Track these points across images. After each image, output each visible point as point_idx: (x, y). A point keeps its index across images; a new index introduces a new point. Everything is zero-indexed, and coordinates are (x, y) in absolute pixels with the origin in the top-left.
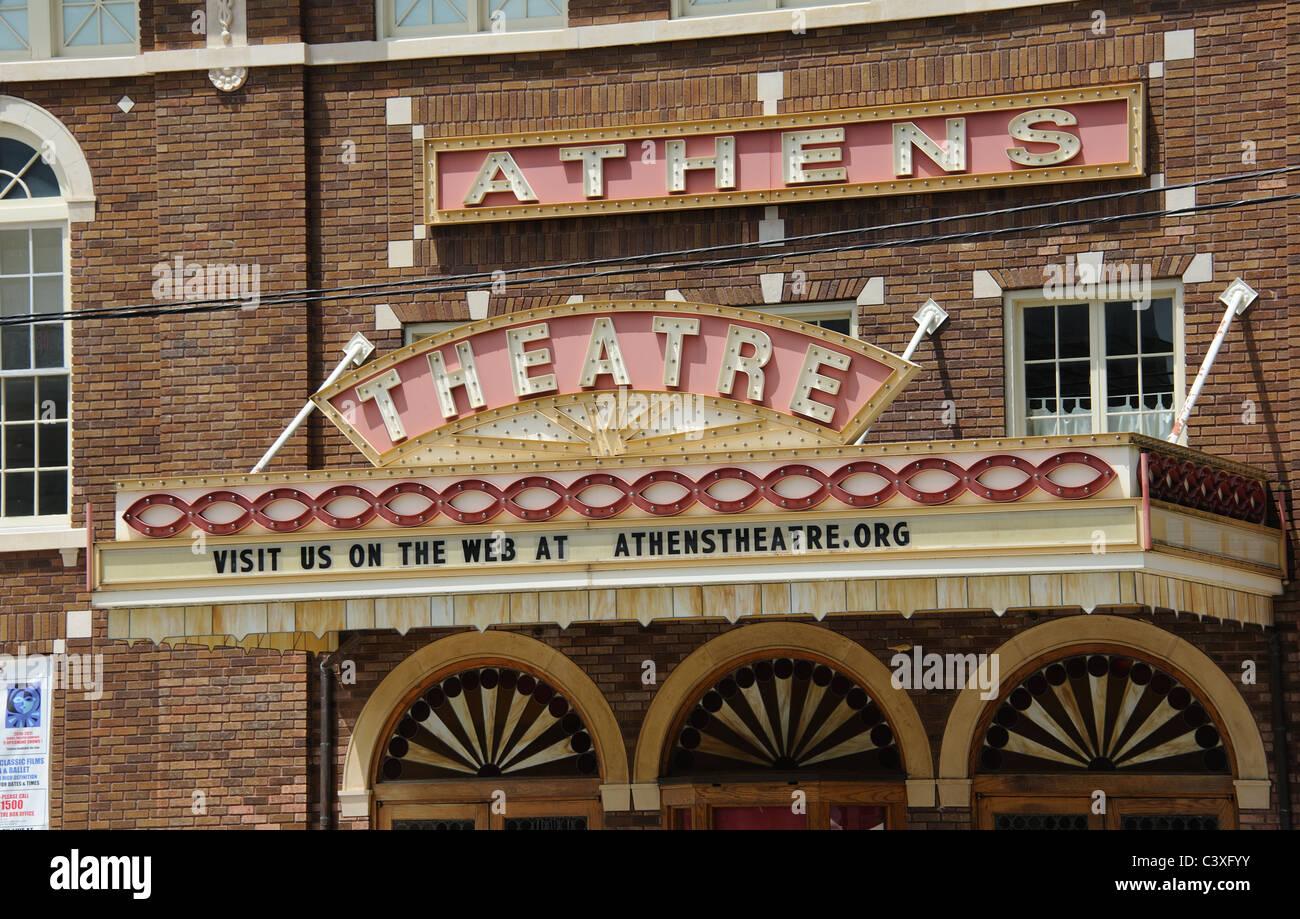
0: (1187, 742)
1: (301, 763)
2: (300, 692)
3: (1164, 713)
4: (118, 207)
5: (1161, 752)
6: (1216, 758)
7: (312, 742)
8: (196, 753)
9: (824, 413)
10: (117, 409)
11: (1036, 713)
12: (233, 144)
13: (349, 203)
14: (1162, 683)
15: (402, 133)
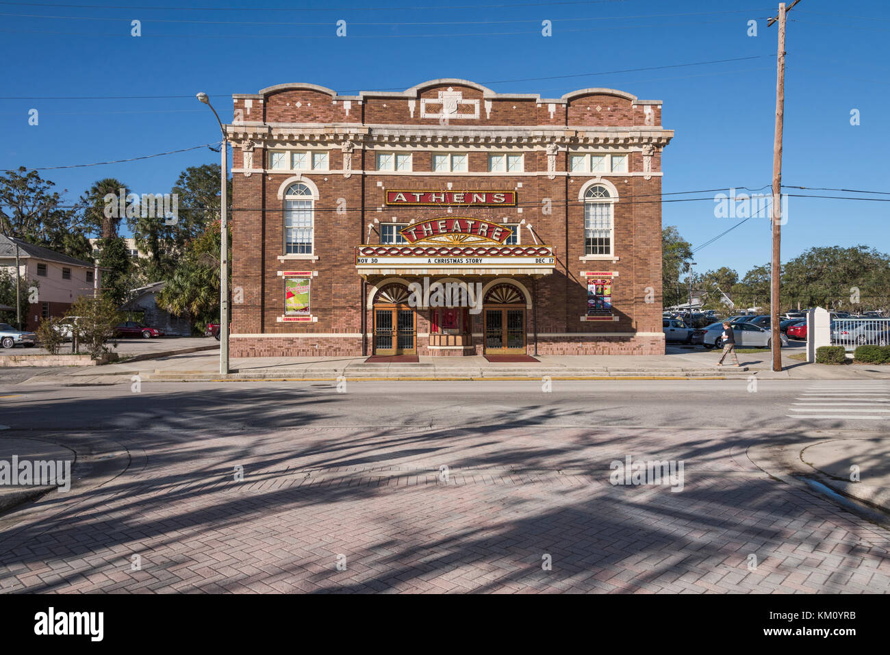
0: (518, 299)
1: (360, 300)
2: (360, 288)
3: (515, 294)
4: (324, 198)
5: (514, 300)
6: (523, 301)
7: (362, 296)
8: (340, 297)
9: (498, 239)
10: (322, 234)
11: (494, 294)
12: (348, 188)
13: (369, 200)
14: (515, 289)
15: (380, 188)
